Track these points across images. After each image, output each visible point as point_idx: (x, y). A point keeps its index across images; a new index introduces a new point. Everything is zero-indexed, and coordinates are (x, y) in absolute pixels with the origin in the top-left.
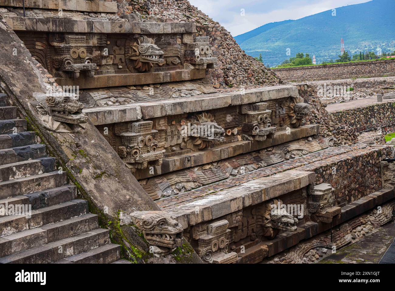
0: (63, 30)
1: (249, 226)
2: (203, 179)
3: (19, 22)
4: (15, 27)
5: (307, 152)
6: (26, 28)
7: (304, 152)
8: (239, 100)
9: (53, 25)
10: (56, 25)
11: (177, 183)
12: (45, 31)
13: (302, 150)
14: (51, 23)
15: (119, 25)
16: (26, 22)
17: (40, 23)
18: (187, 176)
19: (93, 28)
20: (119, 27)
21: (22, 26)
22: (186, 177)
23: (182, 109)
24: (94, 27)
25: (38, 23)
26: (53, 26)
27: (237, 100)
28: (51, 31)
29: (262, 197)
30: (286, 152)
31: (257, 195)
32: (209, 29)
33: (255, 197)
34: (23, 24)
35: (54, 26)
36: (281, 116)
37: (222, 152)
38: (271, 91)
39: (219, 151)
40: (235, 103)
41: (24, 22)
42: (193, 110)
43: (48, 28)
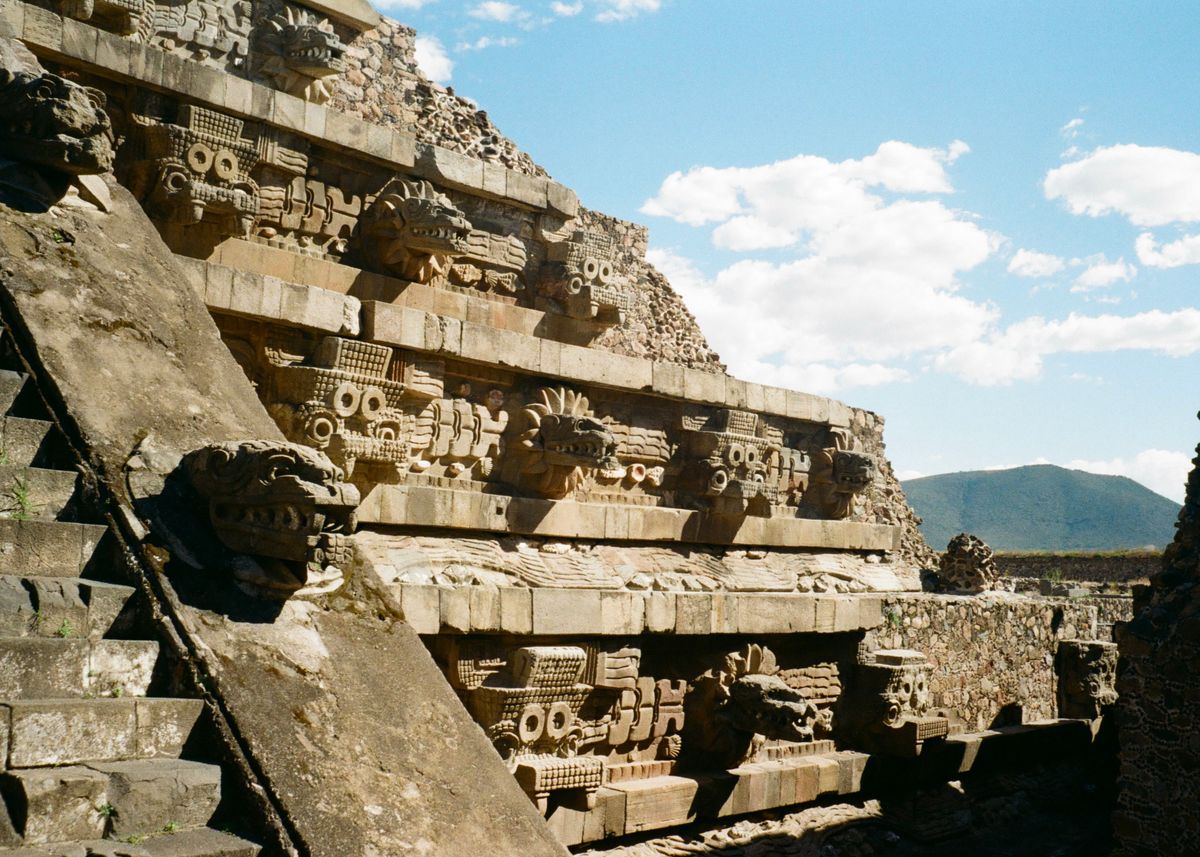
0: (176, 84)
1: (660, 707)
2: (537, 573)
3: (44, 24)
4: (28, 32)
5: (861, 587)
6: (62, 46)
7: (853, 584)
8: (677, 382)
9: (147, 63)
10: (157, 64)
11: (452, 563)
12: (119, 71)
13: (849, 579)
14: (143, 56)
15: (351, 126)
16: (65, 30)
17: (108, 44)
18: (489, 554)
19: (269, 108)
20: (350, 130)
21: (49, 38)
22: (486, 556)
23: (494, 349)
24: (272, 108)
25: (101, 44)
26: (147, 67)
27: (671, 382)
28: (139, 76)
29: (709, 616)
30: (803, 571)
31: (695, 608)
32: (618, 227)
33: (689, 610)
34: (53, 34)
35: (151, 66)
36: (795, 474)
37: (610, 517)
38: (772, 388)
39: (601, 510)
40: (665, 387)
41: (60, 29)
42: (530, 364)
43: (131, 67)
